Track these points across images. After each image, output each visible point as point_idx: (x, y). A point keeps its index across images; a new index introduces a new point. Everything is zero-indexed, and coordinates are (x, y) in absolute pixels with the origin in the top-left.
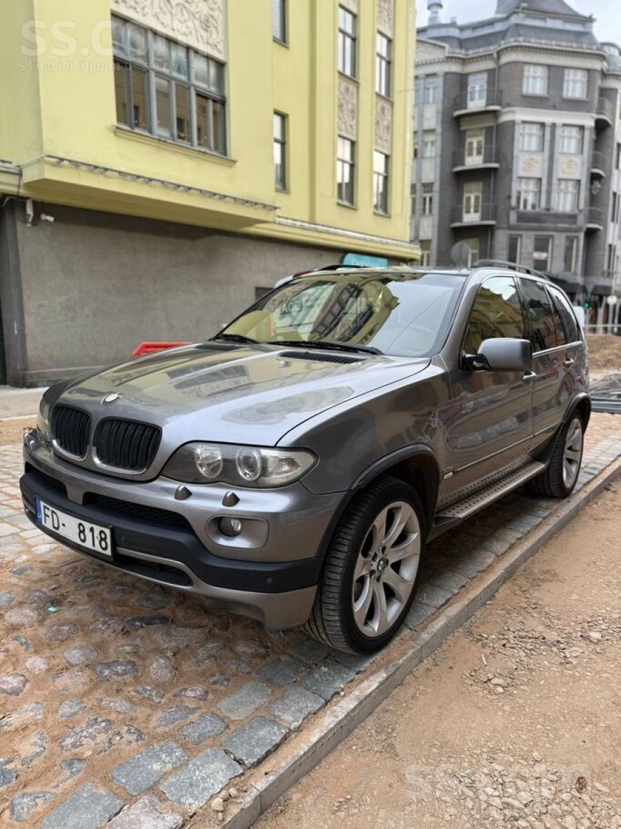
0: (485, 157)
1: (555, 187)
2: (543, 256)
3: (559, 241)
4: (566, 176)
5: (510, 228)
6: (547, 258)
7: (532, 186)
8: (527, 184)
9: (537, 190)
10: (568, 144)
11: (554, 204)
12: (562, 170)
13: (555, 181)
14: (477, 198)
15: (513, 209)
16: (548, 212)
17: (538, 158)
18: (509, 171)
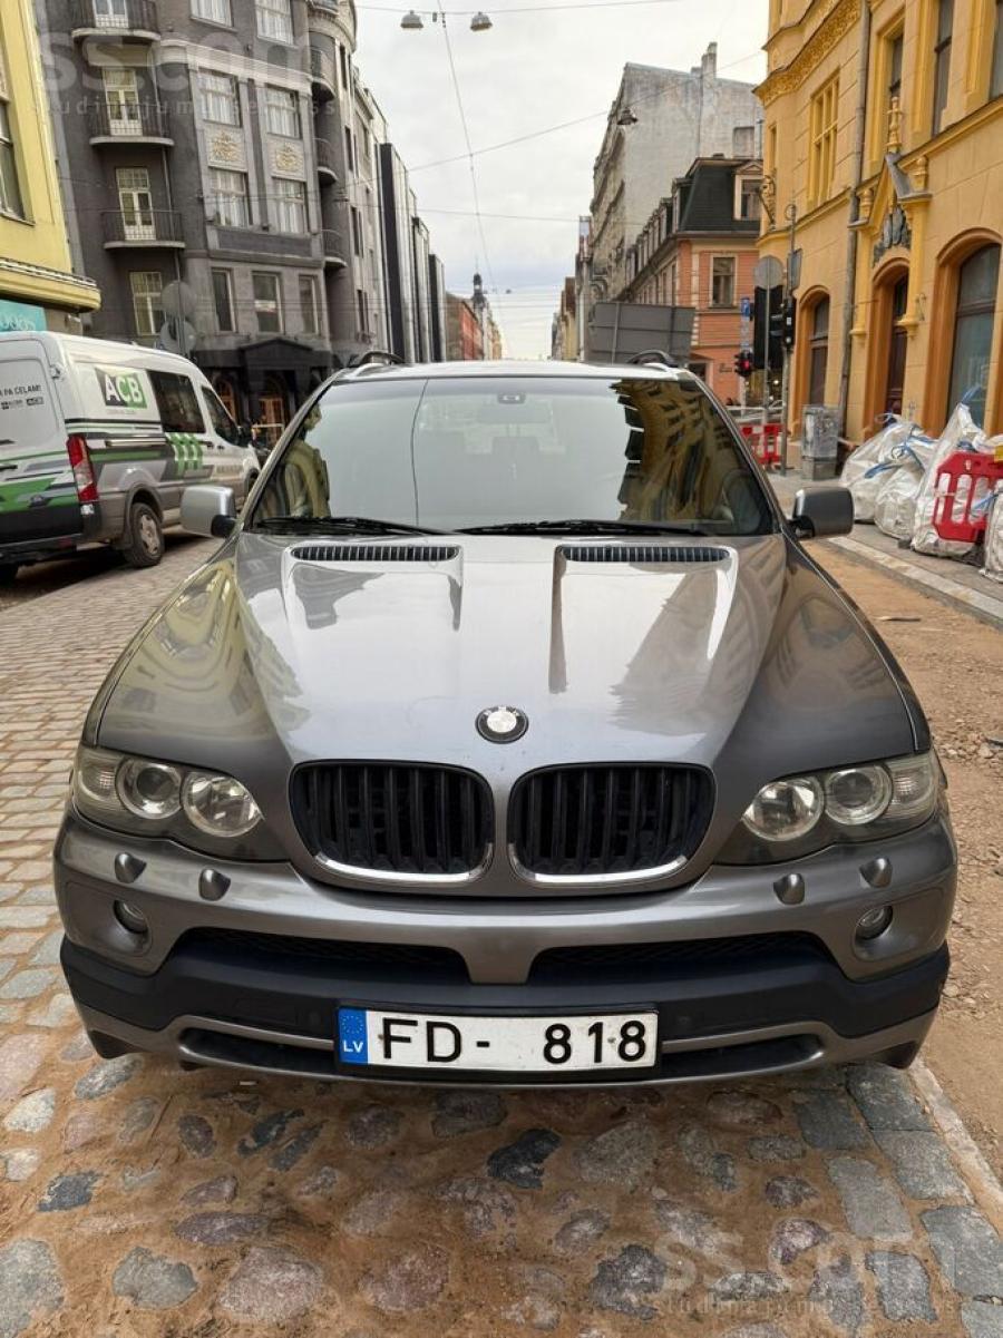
0: (144, 123)
1: (269, 191)
2: (270, 306)
3: (290, 281)
4: (282, 174)
5: (209, 255)
6: (276, 309)
7: (233, 185)
8: (226, 181)
9: (244, 193)
10: (278, 119)
11: (272, 221)
12: (275, 164)
13: (268, 180)
14: (143, 198)
15: (211, 222)
16: (266, 233)
17: (235, 136)
18: (194, 155)
